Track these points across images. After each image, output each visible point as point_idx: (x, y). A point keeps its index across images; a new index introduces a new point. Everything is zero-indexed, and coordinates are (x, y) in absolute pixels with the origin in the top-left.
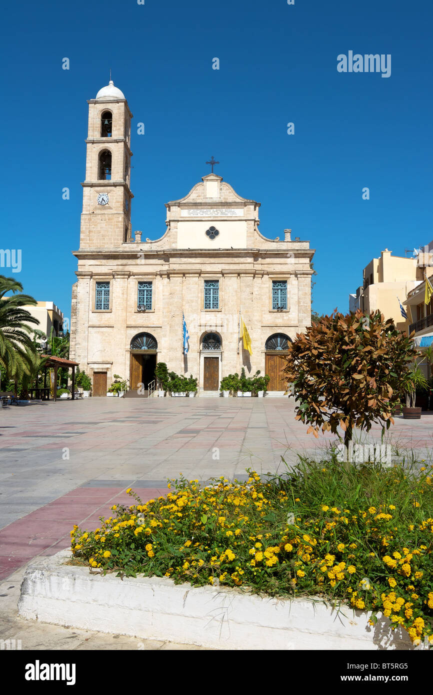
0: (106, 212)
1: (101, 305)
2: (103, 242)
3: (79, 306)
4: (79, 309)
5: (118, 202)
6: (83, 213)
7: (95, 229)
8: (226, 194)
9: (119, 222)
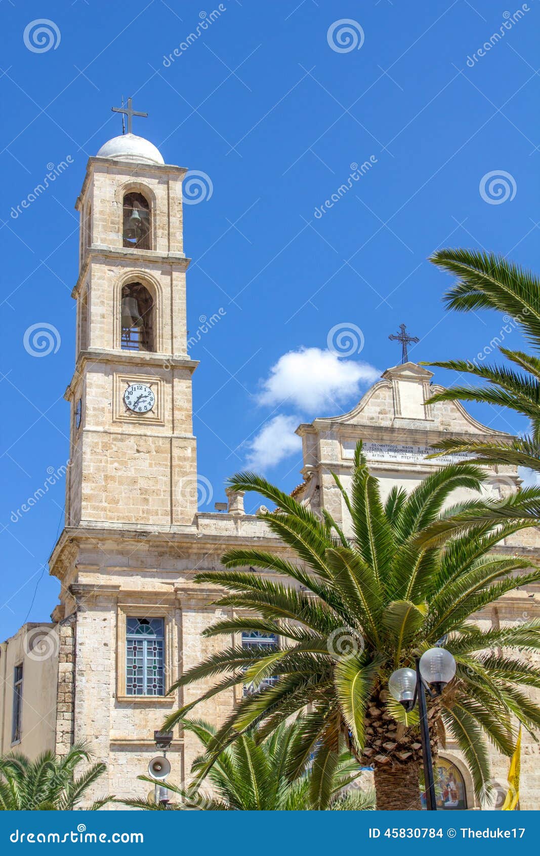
0: (148, 431)
1: (140, 680)
2: (145, 507)
3: (81, 682)
4: (81, 691)
5: (180, 409)
6: (87, 427)
7: (120, 473)
8: (444, 413)
9: (185, 459)
